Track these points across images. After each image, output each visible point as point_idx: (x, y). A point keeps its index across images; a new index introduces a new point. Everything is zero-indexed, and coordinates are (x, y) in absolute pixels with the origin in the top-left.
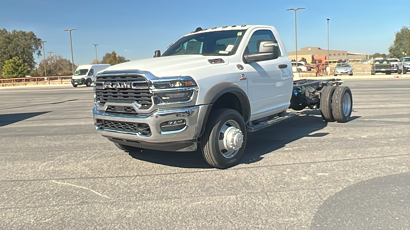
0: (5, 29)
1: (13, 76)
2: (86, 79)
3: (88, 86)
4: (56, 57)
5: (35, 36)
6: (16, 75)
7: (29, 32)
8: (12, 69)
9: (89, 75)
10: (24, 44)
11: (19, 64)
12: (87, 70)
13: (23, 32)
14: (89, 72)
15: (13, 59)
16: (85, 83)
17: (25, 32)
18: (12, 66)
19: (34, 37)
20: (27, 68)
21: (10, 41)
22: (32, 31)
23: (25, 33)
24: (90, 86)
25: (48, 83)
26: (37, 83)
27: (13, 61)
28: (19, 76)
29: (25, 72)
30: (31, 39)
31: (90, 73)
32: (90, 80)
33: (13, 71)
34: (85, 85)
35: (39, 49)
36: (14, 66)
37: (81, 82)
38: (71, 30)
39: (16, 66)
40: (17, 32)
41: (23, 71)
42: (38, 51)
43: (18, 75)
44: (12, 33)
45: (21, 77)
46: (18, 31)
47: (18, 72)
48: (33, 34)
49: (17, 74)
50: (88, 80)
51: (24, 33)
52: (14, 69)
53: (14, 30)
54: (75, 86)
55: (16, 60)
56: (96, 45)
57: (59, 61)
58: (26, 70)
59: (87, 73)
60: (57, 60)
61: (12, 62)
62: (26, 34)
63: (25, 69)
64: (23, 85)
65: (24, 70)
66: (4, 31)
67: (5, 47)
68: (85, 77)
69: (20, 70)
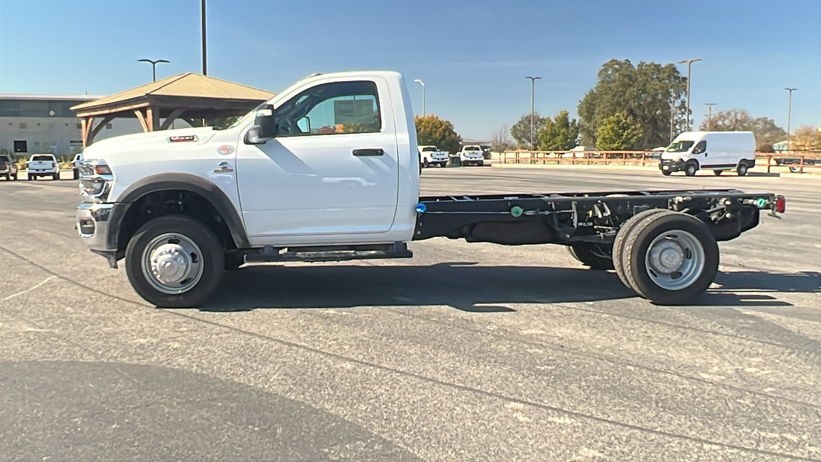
0: (627, 60)
1: (612, 147)
2: (685, 160)
3: (688, 175)
4: (736, 114)
5: (678, 72)
6: (616, 145)
7: (667, 63)
8: (612, 134)
9: (694, 152)
10: (654, 87)
11: (625, 125)
12: (692, 143)
13: (655, 66)
14: (696, 147)
15: (615, 115)
16: (683, 169)
17: (659, 65)
18: (612, 129)
19: (676, 74)
20: (637, 134)
21: (631, 83)
22: (672, 63)
23: (659, 68)
24: (693, 175)
25: (641, 164)
26: (624, 162)
27: (615, 119)
28: (622, 148)
29: (634, 140)
30: (669, 77)
31: (697, 149)
32: (696, 164)
33: (614, 138)
34: (683, 173)
35: (682, 97)
36: (616, 128)
37: (674, 166)
38: (692, 62)
39: (620, 129)
40: (646, 65)
41: (629, 139)
42: (680, 101)
43: (621, 146)
44: (636, 68)
45: (625, 149)
46: (648, 63)
47: (622, 140)
48: (675, 68)
49: (619, 144)
50: (691, 163)
51: (657, 67)
52: (615, 133)
53: (641, 62)
54: (667, 173)
55: (622, 117)
56: (791, 90)
57: (740, 121)
58: (635, 137)
59: (691, 149)
60: (737, 120)
61: (614, 122)
62: (662, 68)
63: (635, 135)
64: (603, 164)
65: (632, 137)
66: (626, 63)
67: (621, 94)
68: (686, 156)
69: (624, 136)
